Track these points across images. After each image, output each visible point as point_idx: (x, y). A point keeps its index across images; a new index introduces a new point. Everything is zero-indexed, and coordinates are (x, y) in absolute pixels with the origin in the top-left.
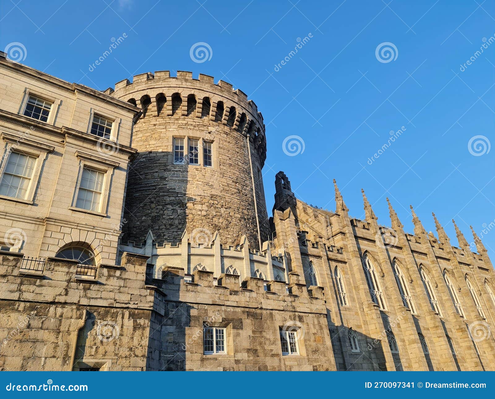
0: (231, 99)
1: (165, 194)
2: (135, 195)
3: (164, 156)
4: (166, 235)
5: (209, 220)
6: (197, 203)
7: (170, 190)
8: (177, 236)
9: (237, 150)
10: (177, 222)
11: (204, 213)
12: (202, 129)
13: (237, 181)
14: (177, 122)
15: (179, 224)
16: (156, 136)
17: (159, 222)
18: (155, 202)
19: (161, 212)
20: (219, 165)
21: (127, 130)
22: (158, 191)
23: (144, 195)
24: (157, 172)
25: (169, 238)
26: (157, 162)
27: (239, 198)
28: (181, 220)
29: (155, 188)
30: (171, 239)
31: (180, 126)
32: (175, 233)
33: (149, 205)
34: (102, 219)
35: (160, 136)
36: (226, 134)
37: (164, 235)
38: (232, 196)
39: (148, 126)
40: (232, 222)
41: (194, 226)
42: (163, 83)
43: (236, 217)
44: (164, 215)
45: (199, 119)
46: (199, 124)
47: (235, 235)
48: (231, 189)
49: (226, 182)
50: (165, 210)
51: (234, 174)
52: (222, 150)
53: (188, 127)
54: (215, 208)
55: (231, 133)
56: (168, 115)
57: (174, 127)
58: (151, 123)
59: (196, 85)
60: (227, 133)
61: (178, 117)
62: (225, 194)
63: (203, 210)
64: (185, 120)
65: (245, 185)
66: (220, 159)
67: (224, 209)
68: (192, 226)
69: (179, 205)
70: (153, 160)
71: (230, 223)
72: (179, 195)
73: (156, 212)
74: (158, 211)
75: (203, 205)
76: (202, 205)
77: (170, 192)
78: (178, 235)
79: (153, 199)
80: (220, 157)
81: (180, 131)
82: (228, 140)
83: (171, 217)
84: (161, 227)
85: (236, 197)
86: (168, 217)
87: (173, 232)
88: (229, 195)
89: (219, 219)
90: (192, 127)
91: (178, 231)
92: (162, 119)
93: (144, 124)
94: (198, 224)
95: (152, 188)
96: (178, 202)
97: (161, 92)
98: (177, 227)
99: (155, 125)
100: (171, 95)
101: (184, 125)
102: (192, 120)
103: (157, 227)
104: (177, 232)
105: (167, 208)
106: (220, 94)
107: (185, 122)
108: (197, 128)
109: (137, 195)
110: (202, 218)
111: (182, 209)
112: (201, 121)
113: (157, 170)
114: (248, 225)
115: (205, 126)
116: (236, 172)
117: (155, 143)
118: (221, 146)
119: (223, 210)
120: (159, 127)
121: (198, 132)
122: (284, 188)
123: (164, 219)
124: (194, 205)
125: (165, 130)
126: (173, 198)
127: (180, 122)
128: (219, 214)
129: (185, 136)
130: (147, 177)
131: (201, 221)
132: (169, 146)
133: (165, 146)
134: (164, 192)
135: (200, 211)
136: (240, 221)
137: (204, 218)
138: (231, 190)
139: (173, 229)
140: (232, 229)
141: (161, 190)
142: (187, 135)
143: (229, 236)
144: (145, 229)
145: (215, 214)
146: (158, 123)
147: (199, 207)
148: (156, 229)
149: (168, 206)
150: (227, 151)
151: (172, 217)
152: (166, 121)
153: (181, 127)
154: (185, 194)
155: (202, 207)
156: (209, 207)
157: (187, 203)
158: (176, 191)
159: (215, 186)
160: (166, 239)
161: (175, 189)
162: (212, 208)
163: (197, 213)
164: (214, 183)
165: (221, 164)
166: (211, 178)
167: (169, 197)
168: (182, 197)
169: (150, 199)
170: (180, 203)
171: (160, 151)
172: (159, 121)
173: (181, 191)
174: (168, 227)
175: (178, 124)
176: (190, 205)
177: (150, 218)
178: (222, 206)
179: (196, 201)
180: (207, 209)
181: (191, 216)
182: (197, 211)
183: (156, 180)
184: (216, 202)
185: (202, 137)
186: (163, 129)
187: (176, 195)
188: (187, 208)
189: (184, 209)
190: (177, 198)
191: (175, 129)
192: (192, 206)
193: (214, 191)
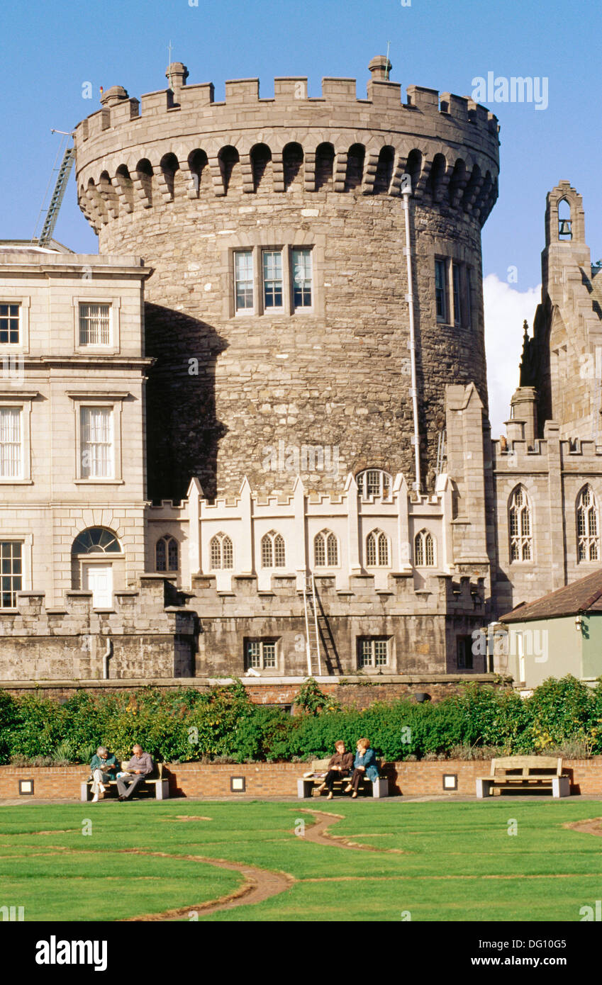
0: (350, 124)
2: (173, 386)
3: (215, 299)
4: (228, 469)
5: (301, 433)
6: (278, 401)
7: (230, 379)
8: (247, 470)
9: (369, 249)
10: (244, 442)
11: (292, 420)
12: (287, 220)
13: (366, 330)
14: (234, 211)
15: (248, 446)
16: (197, 249)
18: (206, 404)
20: (324, 304)
23: (187, 387)
24: (205, 337)
25: (232, 474)
26: (205, 313)
27: (368, 371)
28: (250, 438)
29: (203, 372)
30: (236, 476)
31: (241, 223)
32: (242, 465)
33: (197, 407)
34: (117, 488)
35: (205, 251)
36: (343, 214)
37: (225, 468)
38: (352, 371)
39: (182, 224)
40: (349, 428)
43: (358, 416)
45: (281, 194)
46: (279, 207)
47: (353, 454)
48: (349, 354)
49: (338, 341)
51: (359, 314)
52: (332, 265)
53: (258, 222)
54: (313, 405)
55: (357, 210)
56: (218, 196)
57: (231, 225)
58: (189, 216)
59: (266, 118)
60: (345, 211)
61: (236, 199)
62: (336, 370)
63: (289, 415)
64: (250, 205)
66: (327, 288)
67: (333, 404)
69: (246, 409)
70: (197, 309)
71: (344, 432)
72: (245, 389)
75: (290, 405)
76: (288, 403)
77: (229, 382)
78: (247, 468)
80: (326, 285)
81: (243, 235)
82: (347, 231)
83: (233, 433)
84: (219, 453)
86: (229, 435)
87: (239, 462)
88: (344, 370)
89: (322, 427)
90: (266, 221)
91: (246, 460)
92: (207, 207)
93: (175, 218)
96: (243, 403)
97: (197, 146)
98: (245, 453)
99: (194, 221)
101: (250, 217)
102: (265, 201)
103: (214, 453)
104: (244, 462)
105: (228, 415)
107: (250, 210)
108: (275, 221)
109: (177, 385)
110: (289, 430)
111: (251, 418)
112: (285, 201)
113: (205, 334)
114: (388, 424)
115: (293, 210)
117: (198, 268)
118: (329, 253)
119: (329, 407)
120: (202, 227)
121: (279, 230)
124: (272, 407)
125: (212, 235)
126: (236, 396)
127: (242, 210)
128: (321, 417)
129: (252, 247)
130: (190, 347)
131: (287, 439)
132: (222, 276)
133: (217, 275)
135: (285, 416)
136: (368, 421)
137: (292, 430)
138: (350, 356)
142: (256, 243)
144: (196, 455)
145: (312, 417)
146: (199, 215)
147: (281, 409)
149: (229, 412)
150: (345, 263)
151: (236, 433)
152: (213, 209)
153: (244, 224)
154: (255, 386)
155: (287, 410)
156: (302, 407)
157: (260, 404)
158: (239, 379)
159: (315, 357)
160: (228, 475)
161: (238, 376)
162: (308, 407)
163: (278, 422)
164: (313, 350)
165: (329, 300)
166: (307, 340)
167: (229, 392)
168: (250, 391)
169: (198, 396)
170: (247, 405)
171: (208, 287)
172: (201, 211)
173: (248, 379)
174: (230, 452)
175: (239, 217)
176: (266, 408)
177: (201, 434)
178: (328, 399)
179: (277, 399)
180: (296, 411)
181: (268, 429)
182: (279, 419)
183: (206, 354)
184: (316, 394)
185: (286, 243)
186: (210, 231)
187: (240, 388)
188: (260, 414)
189: (255, 417)
190: (243, 395)
191: (232, 232)
192: (269, 408)
193: (311, 369)
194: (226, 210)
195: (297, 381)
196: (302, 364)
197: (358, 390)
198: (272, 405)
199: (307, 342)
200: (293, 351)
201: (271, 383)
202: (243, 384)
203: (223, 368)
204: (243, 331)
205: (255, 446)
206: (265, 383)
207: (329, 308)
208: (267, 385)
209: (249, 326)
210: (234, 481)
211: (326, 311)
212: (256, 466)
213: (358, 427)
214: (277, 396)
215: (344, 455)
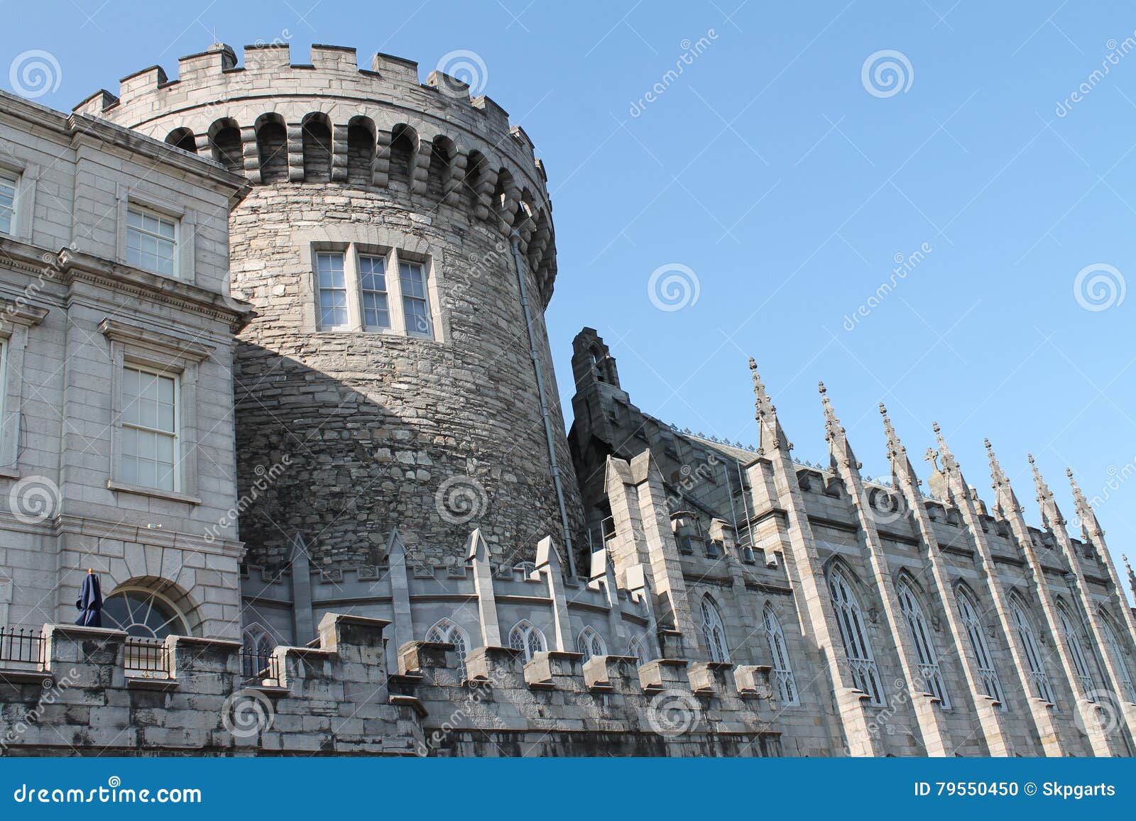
0: (468, 128)
1: (309, 421)
3: (291, 305)
4: (327, 542)
6: (401, 446)
7: (321, 411)
8: (358, 545)
10: (351, 503)
11: (423, 475)
12: (394, 220)
13: (499, 375)
14: (317, 200)
15: (359, 508)
16: (261, 243)
17: (301, 504)
18: (282, 447)
19: (305, 475)
21: (217, 244)
22: (287, 414)
23: (246, 424)
24: (275, 355)
26: (273, 324)
27: (509, 427)
28: (361, 497)
29: (275, 403)
30: (342, 553)
31: (328, 214)
32: (350, 536)
33: (264, 454)
34: (190, 511)
35: (273, 244)
36: (459, 232)
37: (321, 543)
38: (490, 421)
41: (401, 513)
42: (275, 83)
43: (507, 483)
44: (314, 483)
45: (382, 190)
46: (382, 204)
47: (508, 534)
48: (488, 399)
49: (472, 379)
50: (315, 469)
51: (490, 354)
52: (453, 284)
53: (353, 215)
54: (451, 458)
55: (472, 233)
56: (293, 180)
57: (313, 215)
59: (369, 90)
60: (461, 229)
62: (473, 417)
63: (419, 466)
64: (340, 195)
65: (520, 385)
66: (450, 309)
67: (475, 461)
68: (394, 515)
69: (352, 454)
71: (493, 501)
72: (349, 425)
73: (290, 477)
74: (294, 473)
75: (420, 453)
76: (416, 451)
77: (322, 416)
78: (361, 541)
79: (274, 439)
80: (448, 306)
81: (332, 228)
82: (466, 252)
83: (333, 489)
84: (309, 520)
85: (502, 425)
86: (327, 490)
87: (346, 532)
88: (483, 418)
90: (364, 216)
91: (358, 528)
92: (275, 193)
94: (410, 506)
95: (269, 403)
96: (347, 445)
97: (270, 110)
98: (355, 519)
99: (254, 210)
100: (300, 121)
101: (340, 208)
102: (361, 194)
103: (298, 520)
104: (355, 532)
105: (319, 463)
106: (440, 114)
107: (343, 200)
108: (377, 219)
110: (420, 488)
111: (361, 467)
112: (388, 198)
114: (538, 504)
115: (399, 211)
116: (493, 348)
117: (262, 266)
118: (450, 270)
119: (471, 464)
120: (266, 216)
121: (383, 229)
122: (601, 379)
123: (314, 494)
124: (393, 453)
125: (286, 225)
126: (334, 435)
127: (329, 200)
129: (346, 245)
130: (249, 370)
131: (418, 500)
132: (302, 276)
133: (293, 275)
134: (303, 416)
135: (413, 468)
136: (519, 493)
137: (425, 489)
138: (486, 403)
139: (343, 523)
140: (500, 518)
141: (295, 411)
142: (352, 240)
143: (494, 539)
145: (450, 474)
146: (263, 202)
147: (407, 458)
148: (297, 526)
149: (322, 458)
151: (337, 489)
152: (287, 196)
153: (333, 216)
154: (365, 422)
155: (416, 459)
156: (435, 457)
157: (375, 448)
158: (338, 411)
159: (443, 394)
160: (328, 553)
161: (337, 406)
162: (444, 459)
163: (404, 475)
164: (441, 385)
165: (454, 326)
166: (432, 370)
167: (322, 431)
168: (358, 429)
169: (267, 436)
170: (354, 447)
171: (279, 290)
172: (266, 198)
173: (353, 411)
174: (329, 518)
175: (324, 207)
176: (383, 453)
177: (275, 493)
178: (470, 453)
179: (400, 441)
180: (428, 462)
181: (388, 485)
182: (404, 471)
183: (278, 378)
184: (452, 442)
185: (395, 246)
186: (281, 221)
187: (341, 424)
188: (376, 461)
189: (368, 466)
190: (346, 434)
191: (316, 223)
192: (389, 455)
193: (440, 408)
194: (307, 198)
195: (425, 422)
196: (430, 401)
197: (502, 449)
198: (393, 450)
199: (432, 372)
200: (414, 381)
201: (388, 419)
202: (345, 417)
203: (311, 396)
204: (339, 348)
205: (369, 509)
206: (381, 418)
207: (456, 334)
208: (382, 422)
209: (349, 342)
210: (339, 562)
211: (452, 338)
212: (376, 538)
213: (509, 498)
214: (399, 437)
215: (498, 535)
